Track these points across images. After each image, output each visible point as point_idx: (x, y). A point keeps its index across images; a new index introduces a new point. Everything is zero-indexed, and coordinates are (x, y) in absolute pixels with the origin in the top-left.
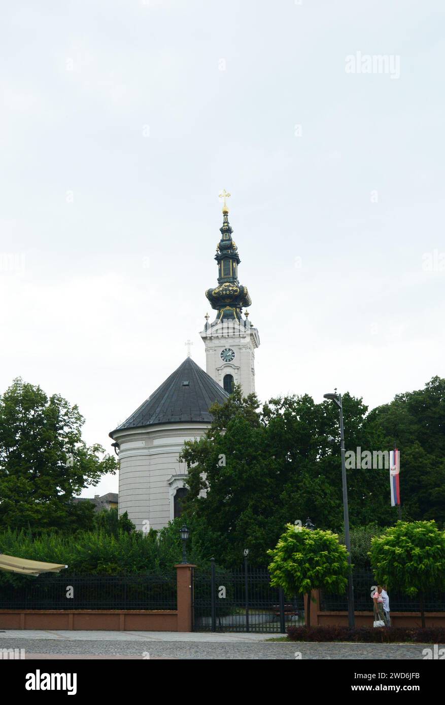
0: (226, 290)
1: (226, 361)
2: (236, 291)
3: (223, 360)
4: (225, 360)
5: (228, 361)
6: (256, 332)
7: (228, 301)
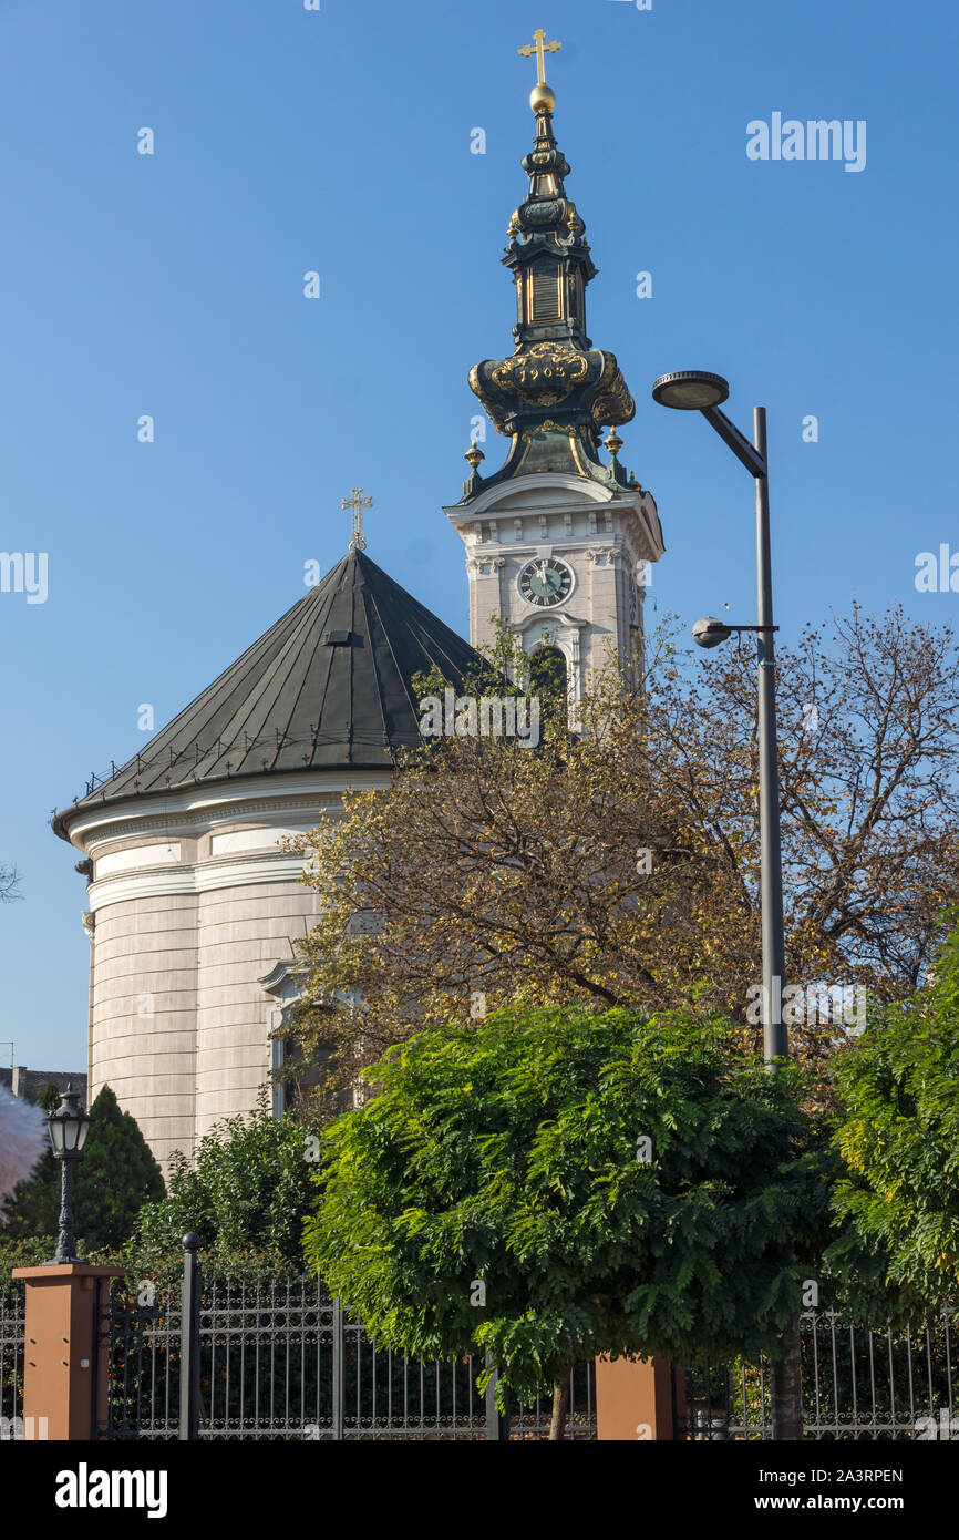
0: (540, 364)
1: (541, 602)
2: (576, 367)
3: (531, 599)
4: (536, 598)
5: (546, 600)
6: (646, 503)
7: (547, 401)
